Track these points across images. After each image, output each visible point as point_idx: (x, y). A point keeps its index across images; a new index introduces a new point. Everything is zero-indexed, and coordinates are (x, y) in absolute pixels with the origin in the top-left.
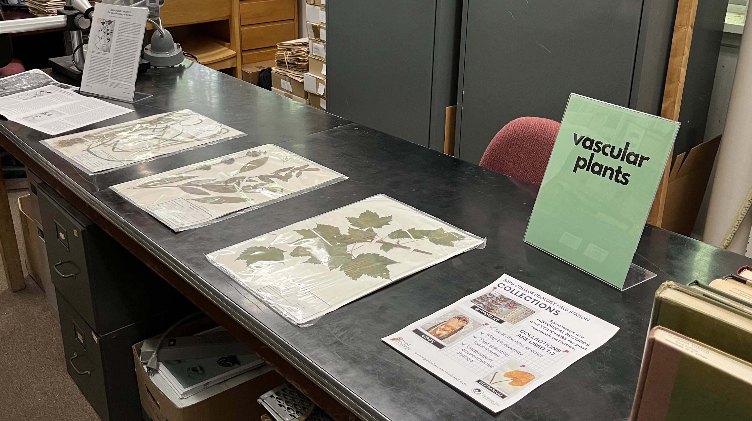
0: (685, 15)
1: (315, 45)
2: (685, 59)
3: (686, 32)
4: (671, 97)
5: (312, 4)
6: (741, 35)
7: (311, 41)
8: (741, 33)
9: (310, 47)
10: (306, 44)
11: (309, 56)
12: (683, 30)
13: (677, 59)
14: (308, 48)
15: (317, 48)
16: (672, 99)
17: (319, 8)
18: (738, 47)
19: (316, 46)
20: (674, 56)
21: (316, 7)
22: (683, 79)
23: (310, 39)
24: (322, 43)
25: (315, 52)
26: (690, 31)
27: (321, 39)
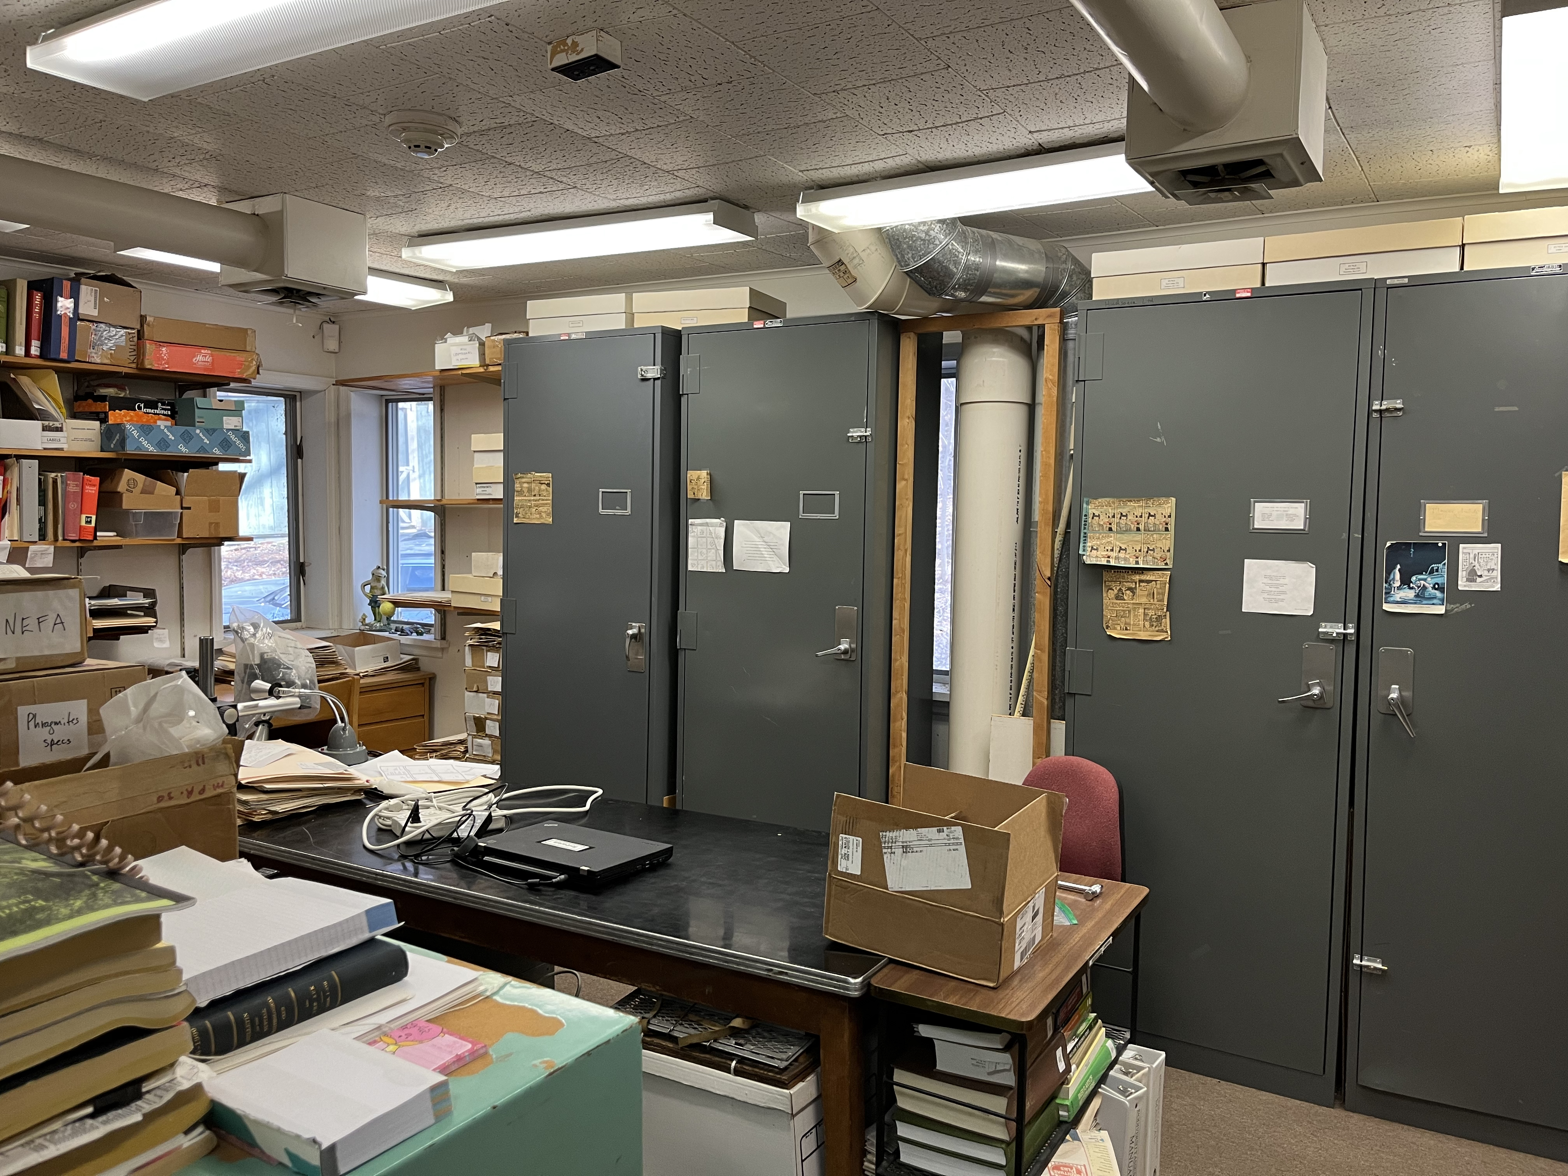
0: (899, 681)
1: (476, 742)
2: (904, 724)
3: (901, 698)
4: (896, 762)
5: (475, 691)
6: (948, 703)
7: (471, 737)
8: (948, 700)
9: (469, 745)
10: (461, 742)
11: (467, 756)
12: (899, 695)
13: (898, 724)
14: (467, 747)
15: (480, 746)
16: (898, 764)
17: (485, 695)
18: (948, 715)
19: (479, 743)
20: (895, 722)
21: (481, 695)
22: (904, 743)
23: (469, 735)
24: (487, 738)
25: (476, 751)
26: (905, 697)
27: (487, 732)
